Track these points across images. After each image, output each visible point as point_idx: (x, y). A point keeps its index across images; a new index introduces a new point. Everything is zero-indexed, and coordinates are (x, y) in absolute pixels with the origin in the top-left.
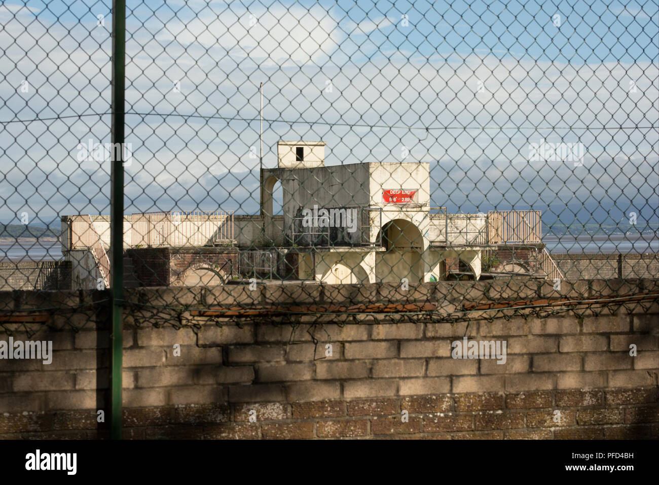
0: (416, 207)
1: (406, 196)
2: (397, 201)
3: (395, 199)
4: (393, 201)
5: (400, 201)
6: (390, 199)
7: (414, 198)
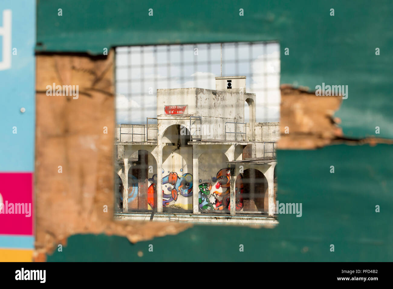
0: (187, 117)
1: (179, 110)
2: (174, 113)
3: (172, 112)
4: (171, 113)
5: (176, 113)
6: (170, 112)
7: (186, 111)
